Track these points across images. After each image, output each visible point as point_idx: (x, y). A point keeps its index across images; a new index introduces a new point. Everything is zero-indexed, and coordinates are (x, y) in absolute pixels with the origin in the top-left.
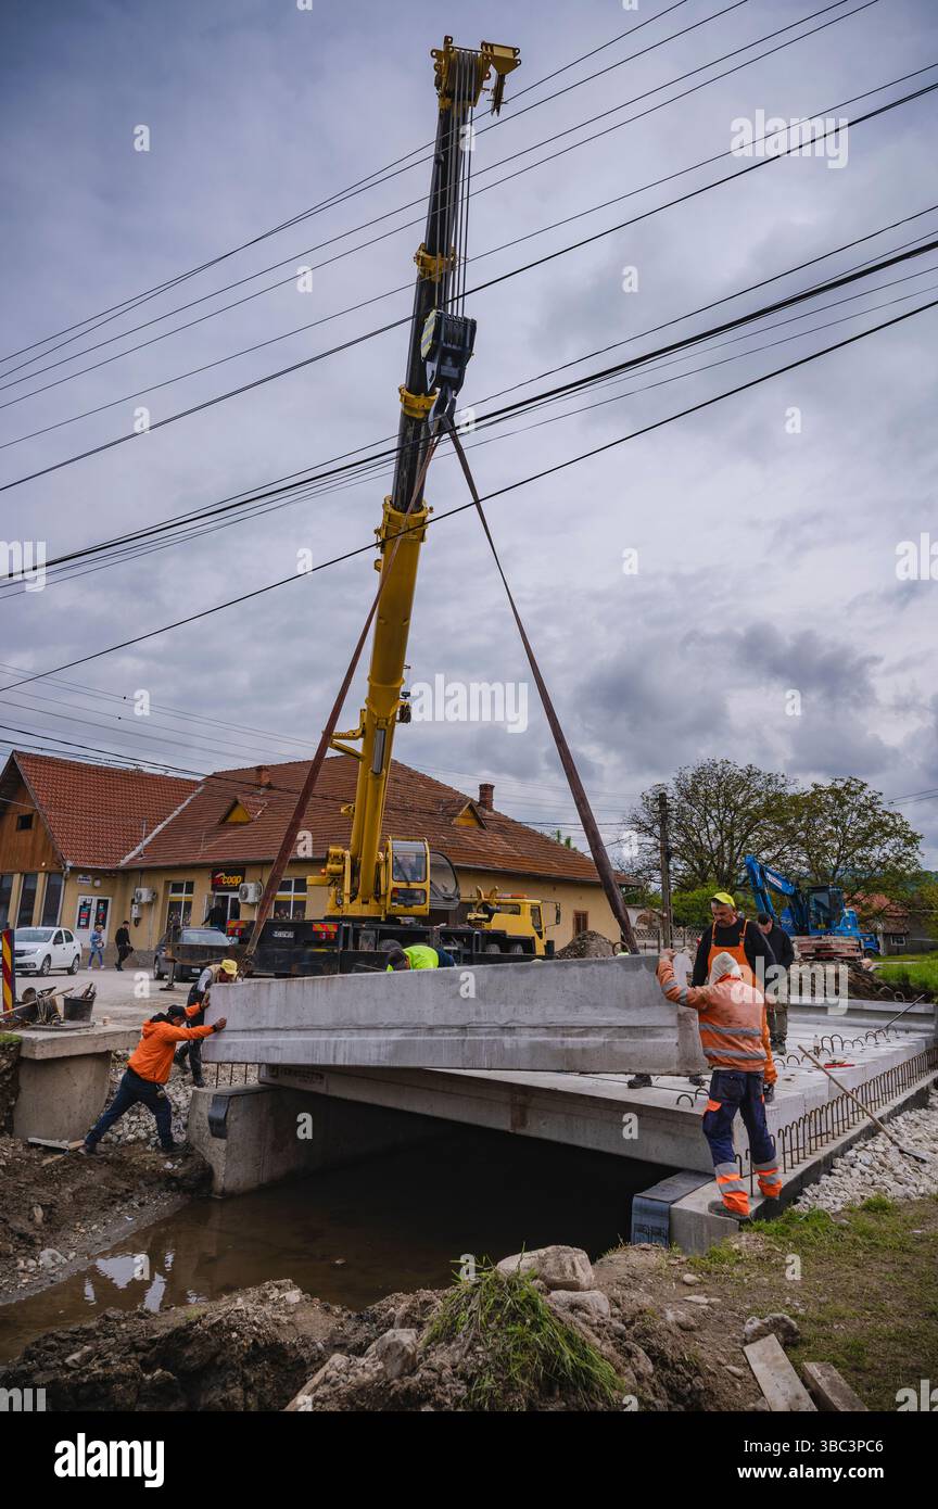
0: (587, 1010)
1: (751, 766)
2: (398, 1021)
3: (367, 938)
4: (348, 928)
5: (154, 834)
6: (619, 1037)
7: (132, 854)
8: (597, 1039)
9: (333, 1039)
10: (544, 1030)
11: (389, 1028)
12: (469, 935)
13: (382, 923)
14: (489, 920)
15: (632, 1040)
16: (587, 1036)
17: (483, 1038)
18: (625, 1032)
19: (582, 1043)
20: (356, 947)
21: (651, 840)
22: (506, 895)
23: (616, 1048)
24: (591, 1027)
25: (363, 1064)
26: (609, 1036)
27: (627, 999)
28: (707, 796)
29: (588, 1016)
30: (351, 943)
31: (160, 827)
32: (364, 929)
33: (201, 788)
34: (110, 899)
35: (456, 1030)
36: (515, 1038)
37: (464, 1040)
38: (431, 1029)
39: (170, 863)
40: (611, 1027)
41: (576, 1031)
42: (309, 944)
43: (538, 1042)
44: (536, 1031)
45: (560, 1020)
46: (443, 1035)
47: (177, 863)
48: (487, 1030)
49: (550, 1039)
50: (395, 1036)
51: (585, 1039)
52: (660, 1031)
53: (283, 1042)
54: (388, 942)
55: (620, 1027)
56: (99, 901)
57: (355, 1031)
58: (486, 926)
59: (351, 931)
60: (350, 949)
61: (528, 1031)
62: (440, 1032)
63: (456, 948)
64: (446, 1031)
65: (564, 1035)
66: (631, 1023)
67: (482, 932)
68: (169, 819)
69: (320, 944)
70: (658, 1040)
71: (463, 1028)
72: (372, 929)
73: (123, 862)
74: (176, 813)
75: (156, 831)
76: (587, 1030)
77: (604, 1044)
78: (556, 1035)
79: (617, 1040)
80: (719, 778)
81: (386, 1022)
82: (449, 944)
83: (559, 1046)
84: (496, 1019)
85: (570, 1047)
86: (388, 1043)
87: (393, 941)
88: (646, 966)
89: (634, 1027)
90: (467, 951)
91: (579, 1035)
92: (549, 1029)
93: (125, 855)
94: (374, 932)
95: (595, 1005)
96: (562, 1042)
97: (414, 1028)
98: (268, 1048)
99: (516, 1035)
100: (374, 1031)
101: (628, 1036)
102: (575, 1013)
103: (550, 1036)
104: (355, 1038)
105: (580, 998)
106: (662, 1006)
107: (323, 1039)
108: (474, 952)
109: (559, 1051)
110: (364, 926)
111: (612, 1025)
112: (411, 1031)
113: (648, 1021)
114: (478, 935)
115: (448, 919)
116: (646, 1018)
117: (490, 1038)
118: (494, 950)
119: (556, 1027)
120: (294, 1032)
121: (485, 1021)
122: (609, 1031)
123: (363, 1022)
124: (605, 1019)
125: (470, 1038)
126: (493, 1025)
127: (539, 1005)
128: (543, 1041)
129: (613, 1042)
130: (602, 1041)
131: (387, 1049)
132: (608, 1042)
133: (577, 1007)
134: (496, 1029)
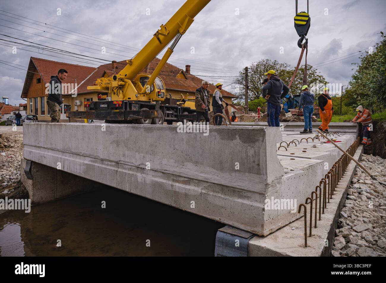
0: (190, 165)
1: (275, 61)
2: (87, 153)
3: (135, 107)
5: (81, 84)
6: (213, 191)
8: (196, 188)
9: (63, 157)
10: (161, 174)
11: (85, 156)
12: (177, 108)
14: (184, 104)
15: (223, 196)
16: (189, 184)
17: (127, 171)
18: (217, 188)
19: (186, 189)
20: (131, 109)
21: (242, 86)
22: (191, 97)
23: (211, 199)
24: (193, 179)
25: (74, 173)
26: (205, 188)
27: (221, 162)
28: (260, 72)
30: (128, 108)
33: (96, 70)
35: (114, 164)
36: (144, 175)
37: (117, 171)
38: (102, 160)
40: (207, 182)
41: (182, 179)
42: (112, 109)
43: (157, 182)
44: (156, 173)
46: (108, 165)
48: (129, 167)
49: (164, 181)
50: (87, 161)
51: (188, 187)
52: (249, 194)
53: (47, 155)
57: (71, 154)
58: (183, 106)
59: (128, 104)
61: (151, 173)
62: (107, 163)
64: (109, 163)
65: (173, 180)
66: (223, 182)
67: (181, 107)
68: (86, 79)
69: (116, 109)
70: (246, 202)
71: (117, 163)
72: (137, 104)
74: (88, 77)
76: (189, 180)
77: (201, 194)
78: (168, 179)
79: (211, 193)
80: (265, 65)
81: (83, 152)
82: (169, 111)
83: (170, 188)
84: (134, 161)
85: (177, 190)
86: (84, 164)
88: (240, 136)
89: (227, 186)
91: (184, 182)
92: (165, 174)
95: (196, 163)
96: (172, 186)
97: (95, 158)
98: (42, 156)
99: (144, 173)
100: (78, 157)
101: (221, 192)
102: (182, 166)
103: (165, 179)
104: (71, 159)
105: (186, 156)
106: (251, 174)
107: (60, 156)
108: (178, 114)
109: (169, 191)
110: (133, 102)
111: (209, 181)
112: (93, 160)
113: (238, 184)
114: (179, 108)
115: (170, 103)
116: (237, 181)
117: (131, 172)
118: (186, 113)
119: (169, 174)
120: (50, 151)
121: (128, 161)
122: (206, 185)
123: (73, 151)
124: (203, 175)
125: (120, 170)
126: (132, 165)
127: (158, 157)
128: (160, 182)
129: (209, 194)
130: (200, 191)
131: (85, 167)
132: (205, 193)
133: (183, 162)
134: (134, 167)
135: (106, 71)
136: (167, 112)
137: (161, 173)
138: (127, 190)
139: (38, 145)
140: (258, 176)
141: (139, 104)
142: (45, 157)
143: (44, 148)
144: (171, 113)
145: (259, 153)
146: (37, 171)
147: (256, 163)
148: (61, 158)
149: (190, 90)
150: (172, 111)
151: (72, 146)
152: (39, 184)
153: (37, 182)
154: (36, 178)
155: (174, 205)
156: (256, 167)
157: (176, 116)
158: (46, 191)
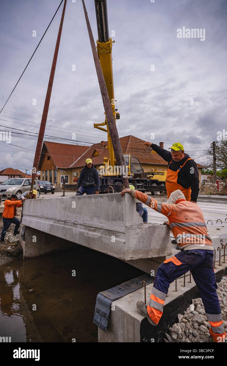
0: (95, 219)
2: (52, 217)
3: (110, 182)
4: (103, 179)
5: (78, 160)
7: (73, 165)
11: (50, 219)
12: (146, 181)
13: (117, 177)
15: (108, 237)
18: (106, 232)
19: (93, 235)
20: (107, 184)
22: (160, 170)
23: (103, 239)
26: (102, 233)
27: (108, 216)
29: (96, 223)
30: (104, 183)
31: (79, 158)
32: (109, 179)
33: (90, 148)
34: (68, 176)
35: (63, 223)
36: (76, 228)
37: (64, 227)
38: (58, 221)
39: (80, 166)
41: (92, 229)
43: (81, 232)
44: (81, 226)
45: (88, 223)
46: (61, 224)
47: (81, 166)
48: (70, 224)
50: (51, 222)
51: (94, 233)
52: (119, 234)
54: (118, 183)
55: (105, 230)
56: (66, 176)
57: (45, 219)
58: (152, 178)
59: (105, 179)
60: (105, 184)
61: (79, 226)
63: (141, 184)
65: (89, 230)
66: (109, 228)
67: (150, 180)
68: (82, 156)
71: (65, 222)
72: (112, 179)
73: (70, 167)
74: (84, 154)
75: (78, 159)
76: (96, 229)
79: (104, 236)
81: (50, 216)
82: (140, 183)
83: (86, 235)
84: (72, 220)
85: (90, 236)
86: (50, 225)
87: (119, 182)
88: (116, 198)
90: (145, 185)
91: (93, 231)
93: (71, 165)
94: (113, 180)
95: (98, 217)
96: (88, 234)
97: (55, 220)
98: (30, 222)
99: (76, 227)
100: (48, 220)
101: (108, 235)
102: (92, 220)
103: (85, 230)
104: (44, 222)
105: (94, 213)
106: (120, 221)
107: (39, 221)
108: (147, 185)
109: (86, 237)
110: (109, 178)
111: (103, 228)
112: (54, 221)
113: (115, 228)
114: (148, 181)
115: (141, 177)
116: (114, 226)
117: (70, 227)
118: (155, 185)
119: (87, 226)
120: (35, 218)
121: (70, 220)
122: (102, 231)
123: (45, 216)
124: (101, 225)
125: (66, 226)
126: (71, 222)
127: (83, 215)
128: (83, 232)
129: (103, 237)
130: (99, 235)
131: (49, 227)
132: (101, 236)
133: (93, 217)
134: (72, 224)
135: (96, 149)
136: (137, 184)
137: (84, 226)
138: (68, 239)
139: (29, 214)
140: (122, 222)
141: (113, 179)
142: (32, 222)
143: (32, 216)
144: (141, 185)
145: (123, 208)
146: (29, 235)
147: (122, 214)
148: (39, 222)
149: (162, 163)
150: (142, 183)
151: (45, 213)
152: (30, 244)
153: (28, 243)
154: (27, 240)
155: (88, 246)
156: (122, 216)
157: (145, 187)
158: (34, 250)
